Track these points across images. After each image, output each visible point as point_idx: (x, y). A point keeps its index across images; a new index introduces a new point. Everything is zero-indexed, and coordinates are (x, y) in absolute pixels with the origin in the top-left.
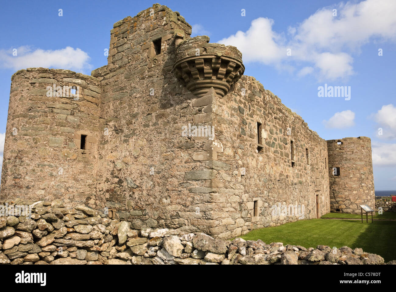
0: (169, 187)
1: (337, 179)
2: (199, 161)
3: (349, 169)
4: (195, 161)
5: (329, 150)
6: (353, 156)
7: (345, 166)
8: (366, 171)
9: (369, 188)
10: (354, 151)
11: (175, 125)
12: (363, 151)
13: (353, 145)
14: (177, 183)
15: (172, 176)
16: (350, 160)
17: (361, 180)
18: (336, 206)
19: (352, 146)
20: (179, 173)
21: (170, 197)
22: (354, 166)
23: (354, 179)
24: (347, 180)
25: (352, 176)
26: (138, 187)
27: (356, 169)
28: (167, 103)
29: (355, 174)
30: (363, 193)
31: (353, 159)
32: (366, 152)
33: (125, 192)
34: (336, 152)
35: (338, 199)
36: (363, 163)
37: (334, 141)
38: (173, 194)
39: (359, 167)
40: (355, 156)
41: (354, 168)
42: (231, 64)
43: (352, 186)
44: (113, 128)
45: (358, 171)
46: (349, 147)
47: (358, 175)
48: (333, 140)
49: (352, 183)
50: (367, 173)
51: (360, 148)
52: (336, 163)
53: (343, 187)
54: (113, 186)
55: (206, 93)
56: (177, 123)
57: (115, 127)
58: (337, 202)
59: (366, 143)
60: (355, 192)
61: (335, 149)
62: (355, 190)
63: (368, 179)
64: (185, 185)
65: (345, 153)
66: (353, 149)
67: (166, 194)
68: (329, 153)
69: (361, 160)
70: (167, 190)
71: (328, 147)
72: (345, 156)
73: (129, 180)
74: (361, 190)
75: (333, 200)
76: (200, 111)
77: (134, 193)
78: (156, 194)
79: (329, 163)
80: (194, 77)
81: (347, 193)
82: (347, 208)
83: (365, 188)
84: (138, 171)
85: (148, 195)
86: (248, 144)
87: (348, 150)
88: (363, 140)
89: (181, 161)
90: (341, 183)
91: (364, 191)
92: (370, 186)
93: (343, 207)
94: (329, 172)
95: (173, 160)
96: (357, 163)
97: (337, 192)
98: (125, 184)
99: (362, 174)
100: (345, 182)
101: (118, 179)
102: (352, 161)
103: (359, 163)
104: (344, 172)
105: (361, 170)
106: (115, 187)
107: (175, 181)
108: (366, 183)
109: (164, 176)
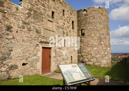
1: (82, 38)
3: (91, 30)
5: (78, 17)
6: (94, 20)
7: (89, 28)
8: (104, 32)
9: (106, 46)
10: (95, 17)
12: (102, 17)
13: (95, 12)
16: (92, 23)
17: (100, 39)
18: (81, 59)
19: (93, 13)
22: (95, 28)
23: (95, 38)
24: (90, 39)
25: (93, 36)
27: (97, 30)
29: (96, 34)
30: (102, 49)
31: (94, 22)
32: (104, 18)
34: (82, 18)
35: (83, 54)
36: (102, 26)
37: (82, 10)
39: (99, 29)
40: (96, 21)
41: (95, 29)
43: (93, 44)
45: (98, 32)
46: (91, 13)
47: (98, 35)
48: (80, 10)
49: (93, 41)
50: (105, 34)
51: (100, 15)
52: (83, 26)
53: (87, 44)
58: (82, 56)
59: (104, 12)
60: (95, 48)
61: (82, 16)
62: (96, 47)
63: (105, 38)
65: (89, 18)
66: (95, 15)
68: (78, 19)
69: (100, 23)
71: (77, 15)
72: (88, 20)
74: (100, 47)
75: (80, 54)
79: (78, 27)
81: (89, 49)
82: (89, 61)
83: (103, 46)
87: (91, 16)
88: (102, 9)
90: (85, 41)
91: (102, 48)
92: (107, 44)
93: (86, 60)
94: (78, 33)
96: (97, 25)
97: (83, 48)
99: (101, 34)
100: (88, 40)
102: (93, 24)
103: (98, 25)
104: (88, 32)
105: (100, 31)
108: (104, 41)
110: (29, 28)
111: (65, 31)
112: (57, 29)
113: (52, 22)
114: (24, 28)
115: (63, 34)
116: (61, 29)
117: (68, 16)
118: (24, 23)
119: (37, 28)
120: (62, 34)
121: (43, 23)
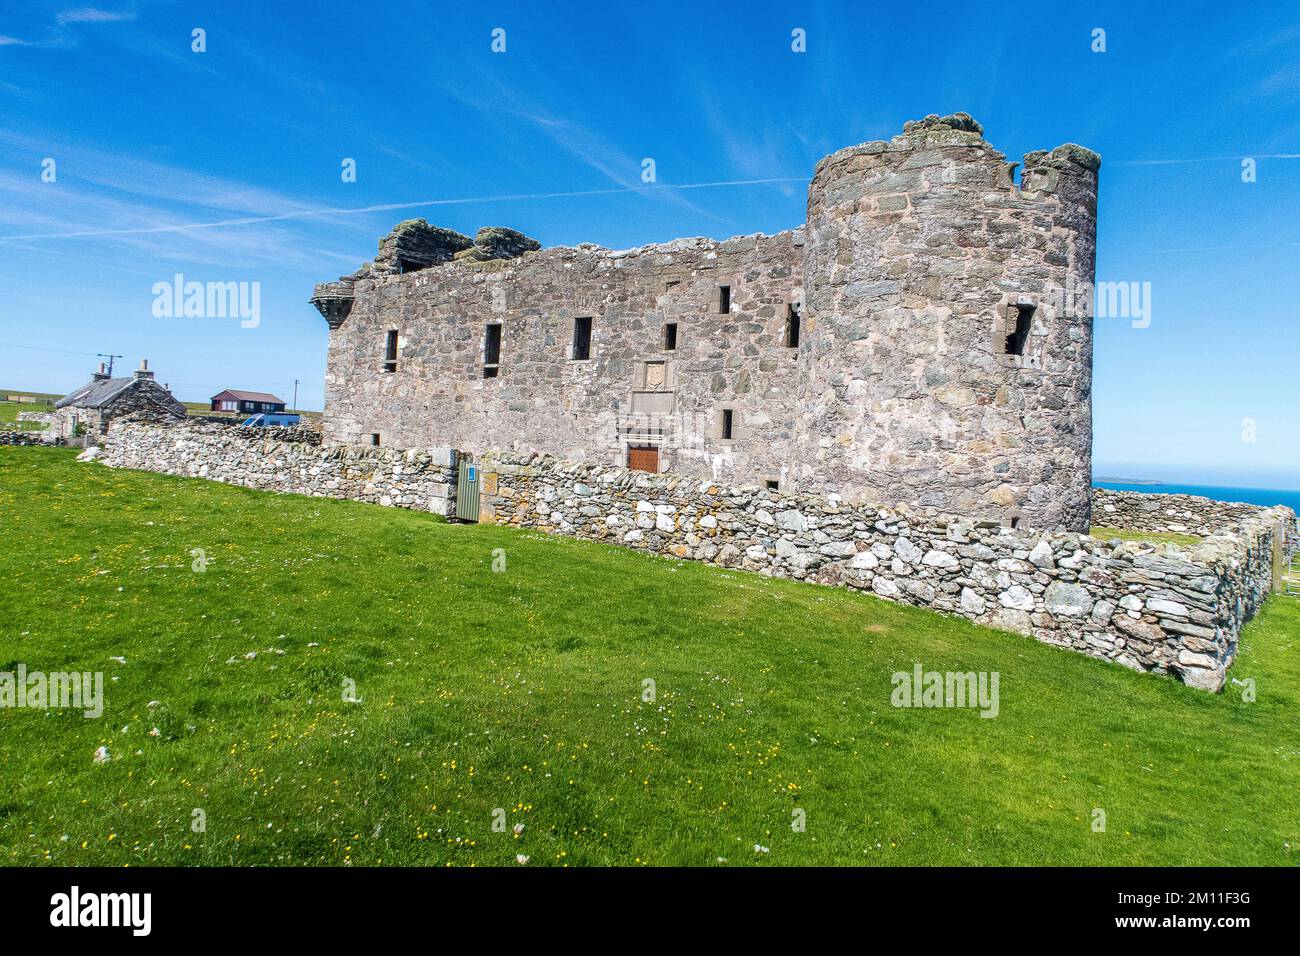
86: (367, 366)
110: (599, 402)
111: (725, 375)
112: (681, 381)
113: (662, 363)
114: (588, 404)
115: (712, 390)
116: (706, 371)
117: (751, 297)
118: (591, 393)
119: (615, 395)
120: (708, 393)
121: (633, 377)
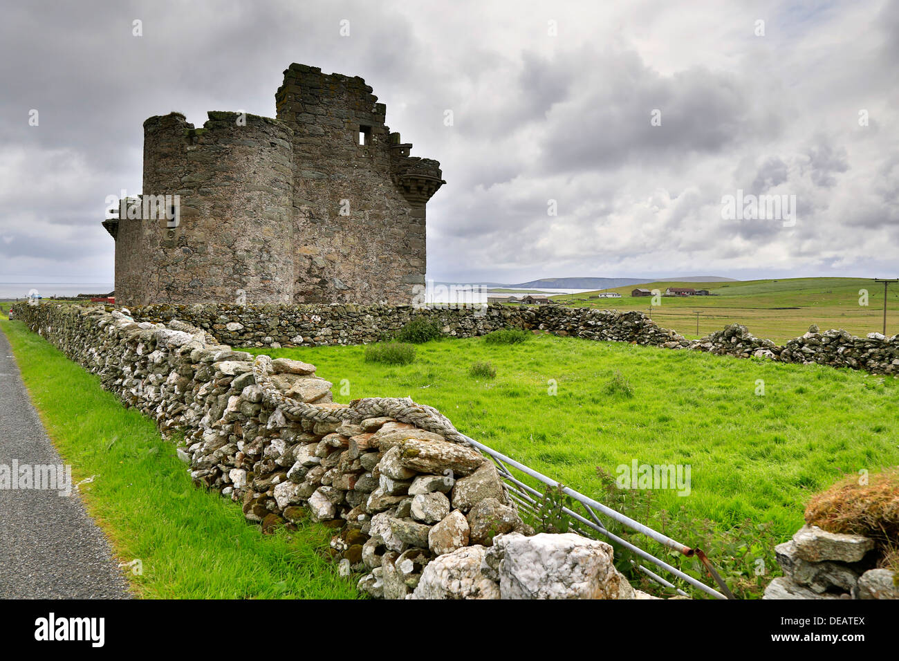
0: (388, 289)
2: (416, 267)
4: (412, 267)
11: (391, 229)
14: (395, 285)
15: (390, 279)
20: (397, 276)
21: (387, 299)
26: (349, 288)
28: (382, 204)
33: (331, 295)
38: (390, 296)
42: (433, 183)
44: (308, 215)
54: (311, 287)
55: (421, 206)
56: (393, 227)
57: (311, 213)
64: (402, 287)
67: (384, 296)
70: (385, 292)
73: (337, 281)
76: (415, 221)
77: (343, 296)
78: (373, 296)
80: (423, 192)
84: (349, 272)
85: (363, 297)
89: (399, 265)
95: (391, 263)
98: (331, 285)
101: (319, 280)
106: (314, 289)
107: (393, 283)
109: (382, 278)
